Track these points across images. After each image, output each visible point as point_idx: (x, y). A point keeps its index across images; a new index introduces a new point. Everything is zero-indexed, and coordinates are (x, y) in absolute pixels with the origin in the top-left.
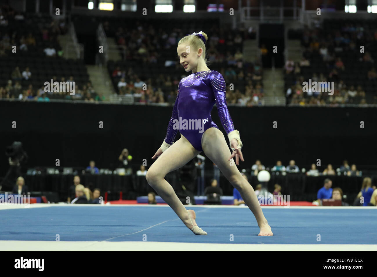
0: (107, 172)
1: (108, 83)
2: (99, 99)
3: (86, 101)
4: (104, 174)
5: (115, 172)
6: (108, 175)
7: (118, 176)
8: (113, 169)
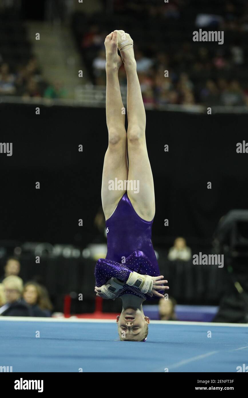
0: (68, 252)
1: (73, 60)
2: (54, 96)
3: (26, 99)
4: (61, 258)
5: (87, 253)
6: (72, 259)
7: (91, 261)
8: (82, 245)
